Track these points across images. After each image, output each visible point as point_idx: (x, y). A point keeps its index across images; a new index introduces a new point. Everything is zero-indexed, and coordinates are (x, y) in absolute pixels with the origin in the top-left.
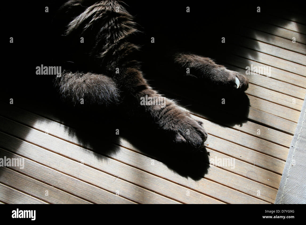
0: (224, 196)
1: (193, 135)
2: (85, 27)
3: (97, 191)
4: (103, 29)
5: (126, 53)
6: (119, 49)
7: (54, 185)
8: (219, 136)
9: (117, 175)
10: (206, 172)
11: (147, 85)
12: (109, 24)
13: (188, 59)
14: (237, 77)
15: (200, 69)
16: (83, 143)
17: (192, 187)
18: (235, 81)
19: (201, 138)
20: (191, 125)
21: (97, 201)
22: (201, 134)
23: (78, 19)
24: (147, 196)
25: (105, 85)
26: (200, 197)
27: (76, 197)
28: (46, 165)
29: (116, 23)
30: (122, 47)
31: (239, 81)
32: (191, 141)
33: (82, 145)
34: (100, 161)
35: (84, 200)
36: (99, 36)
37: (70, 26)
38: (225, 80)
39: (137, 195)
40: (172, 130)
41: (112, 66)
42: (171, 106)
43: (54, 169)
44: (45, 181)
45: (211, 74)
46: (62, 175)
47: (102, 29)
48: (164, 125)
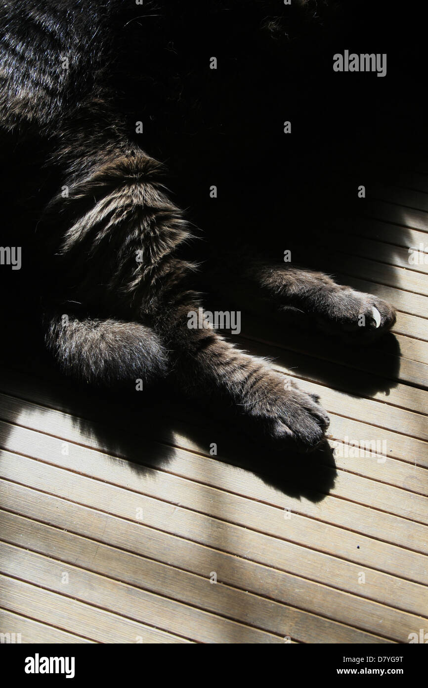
0: (367, 526)
1: (304, 422)
2: (97, 238)
3: (144, 534)
4: (131, 239)
5: (173, 281)
6: (162, 273)
7: (69, 529)
8: (351, 417)
9: (176, 502)
10: (332, 485)
11: (215, 334)
12: (140, 230)
13: (285, 279)
14: (375, 306)
15: (308, 297)
16: (107, 446)
17: (309, 514)
18: (372, 315)
19: (320, 426)
20: (300, 405)
21: (146, 551)
22: (319, 420)
23: (83, 224)
24: (233, 536)
25: (141, 344)
26: (326, 530)
27: (109, 547)
28: (48, 493)
29: (152, 225)
30: (167, 269)
31: (379, 314)
32: (302, 434)
33: (106, 449)
34: (142, 477)
35: (123, 551)
36: (124, 253)
37: (70, 236)
38: (354, 315)
39: (215, 536)
40: (268, 415)
41: (150, 306)
42: (262, 371)
43: (63, 498)
44: (51, 522)
45: (328, 305)
46: (79, 509)
47: (128, 239)
48: (252, 408)
